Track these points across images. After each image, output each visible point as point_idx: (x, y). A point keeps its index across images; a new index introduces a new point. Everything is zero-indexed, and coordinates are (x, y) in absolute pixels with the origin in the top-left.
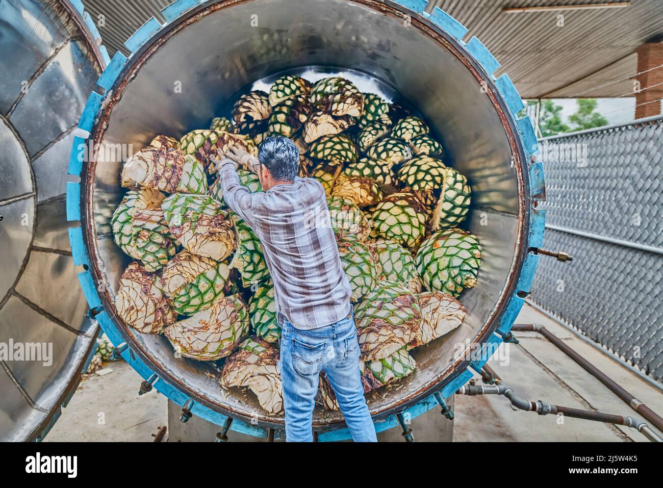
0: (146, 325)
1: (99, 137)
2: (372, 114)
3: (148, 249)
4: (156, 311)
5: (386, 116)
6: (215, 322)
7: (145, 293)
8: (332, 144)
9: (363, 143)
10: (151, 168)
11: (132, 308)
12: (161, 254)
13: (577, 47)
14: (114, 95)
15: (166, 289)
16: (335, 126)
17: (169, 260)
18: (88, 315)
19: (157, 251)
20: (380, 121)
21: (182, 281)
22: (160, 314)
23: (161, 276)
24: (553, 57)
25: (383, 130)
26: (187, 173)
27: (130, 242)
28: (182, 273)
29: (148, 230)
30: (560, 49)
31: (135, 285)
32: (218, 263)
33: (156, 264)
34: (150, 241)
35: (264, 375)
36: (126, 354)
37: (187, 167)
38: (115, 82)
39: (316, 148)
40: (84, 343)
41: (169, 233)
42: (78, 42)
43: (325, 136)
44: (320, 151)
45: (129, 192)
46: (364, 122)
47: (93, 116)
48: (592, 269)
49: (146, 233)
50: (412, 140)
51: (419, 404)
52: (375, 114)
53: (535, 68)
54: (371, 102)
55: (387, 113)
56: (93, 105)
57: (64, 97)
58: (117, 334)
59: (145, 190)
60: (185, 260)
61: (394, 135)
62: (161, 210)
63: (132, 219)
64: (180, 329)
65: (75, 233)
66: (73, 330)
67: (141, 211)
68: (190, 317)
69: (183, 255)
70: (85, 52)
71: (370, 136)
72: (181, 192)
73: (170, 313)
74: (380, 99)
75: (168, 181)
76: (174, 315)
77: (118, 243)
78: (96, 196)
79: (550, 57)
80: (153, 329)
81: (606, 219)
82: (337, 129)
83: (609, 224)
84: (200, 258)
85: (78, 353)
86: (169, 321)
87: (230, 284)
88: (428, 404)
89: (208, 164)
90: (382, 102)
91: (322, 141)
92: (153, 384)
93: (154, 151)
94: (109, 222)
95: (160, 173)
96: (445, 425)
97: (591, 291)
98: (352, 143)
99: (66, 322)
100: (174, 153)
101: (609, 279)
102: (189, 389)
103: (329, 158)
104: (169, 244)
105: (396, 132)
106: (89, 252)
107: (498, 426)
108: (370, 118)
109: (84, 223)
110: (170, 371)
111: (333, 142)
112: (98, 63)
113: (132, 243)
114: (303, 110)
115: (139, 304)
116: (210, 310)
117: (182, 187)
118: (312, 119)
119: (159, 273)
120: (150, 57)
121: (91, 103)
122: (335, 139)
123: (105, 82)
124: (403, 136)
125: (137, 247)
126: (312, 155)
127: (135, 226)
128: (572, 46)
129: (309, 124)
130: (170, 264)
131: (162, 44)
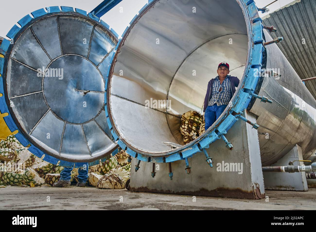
131: (129, 32)
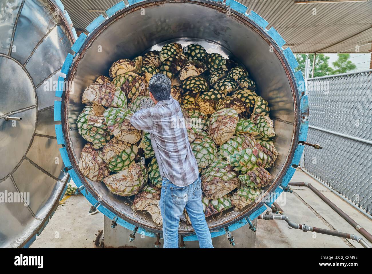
0: (94, 176)
1: (71, 77)
2: (217, 65)
3: (96, 137)
4: (99, 169)
5: (225, 66)
6: (130, 176)
7: (94, 160)
8: (195, 81)
9: (211, 81)
10: (98, 94)
11: (87, 167)
12: (103, 140)
13: (338, 24)
14: (80, 55)
15: (105, 158)
16: (197, 71)
17: (106, 143)
18: (64, 170)
19: (100, 138)
20: (221, 69)
21: (113, 154)
22: (101, 171)
23: (102, 151)
24: (324, 30)
25: (223, 74)
26: (117, 96)
27: (86, 133)
28: (113, 150)
29: (96, 127)
30: (328, 25)
31: (89, 155)
32: (132, 145)
33: (100, 145)
34: (97, 133)
35: (155, 205)
36: (83, 192)
37: (117, 94)
38: (81, 49)
39: (186, 83)
40: (61, 185)
41: (107, 129)
42: (61, 26)
43: (191, 77)
44: (188, 85)
45: (86, 106)
46: (213, 69)
47: (69, 66)
48: (339, 153)
49: (95, 128)
50: (238, 79)
51: (237, 223)
52: (219, 65)
53: (312, 36)
54: (216, 58)
55: (225, 65)
56: (69, 60)
57: (53, 55)
58: (79, 181)
59: (94, 105)
60: (115, 143)
61: (229, 77)
62: (103, 117)
63: (88, 121)
64: (112, 179)
65: (58, 128)
66: (55, 178)
67: (92, 117)
68: (117, 173)
69: (114, 140)
70: (64, 31)
71: (216, 77)
72: (114, 107)
73: (107, 171)
74: (221, 57)
75: (107, 101)
76: (108, 172)
77: (80, 133)
78: (69, 108)
79: (322, 30)
80: (98, 179)
81: (347, 125)
82: (198, 73)
83: (349, 128)
84: (123, 142)
85: (58, 190)
86: (106, 175)
87: (138, 156)
88: (242, 223)
89: (128, 93)
90: (222, 58)
91: (189, 79)
92: (97, 208)
93: (99, 84)
94: (76, 122)
95: (103, 96)
96: (252, 235)
97: (338, 165)
98: (205, 81)
99: (51, 174)
100: (110, 86)
101: (348, 158)
102: (116, 211)
103: (193, 89)
104: (107, 134)
105: (230, 75)
106: (65, 137)
107: (281, 237)
108: (216, 67)
109: (63, 122)
110: (106, 201)
111: (195, 80)
112: (71, 37)
113: (87, 134)
114: (179, 63)
115: (91, 165)
116: (128, 170)
117: (114, 104)
118: (184, 67)
119: (101, 149)
120: (99, 35)
121: (68, 60)
122: (196, 79)
123: (75, 48)
124: (233, 77)
125: (90, 136)
126: (184, 87)
127: (89, 125)
128: (334, 24)
129: (183, 70)
130: (107, 145)
131: (106, 29)
